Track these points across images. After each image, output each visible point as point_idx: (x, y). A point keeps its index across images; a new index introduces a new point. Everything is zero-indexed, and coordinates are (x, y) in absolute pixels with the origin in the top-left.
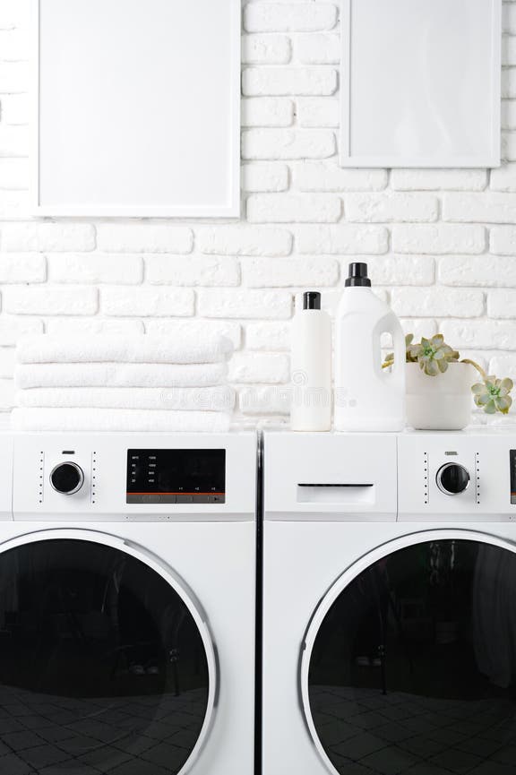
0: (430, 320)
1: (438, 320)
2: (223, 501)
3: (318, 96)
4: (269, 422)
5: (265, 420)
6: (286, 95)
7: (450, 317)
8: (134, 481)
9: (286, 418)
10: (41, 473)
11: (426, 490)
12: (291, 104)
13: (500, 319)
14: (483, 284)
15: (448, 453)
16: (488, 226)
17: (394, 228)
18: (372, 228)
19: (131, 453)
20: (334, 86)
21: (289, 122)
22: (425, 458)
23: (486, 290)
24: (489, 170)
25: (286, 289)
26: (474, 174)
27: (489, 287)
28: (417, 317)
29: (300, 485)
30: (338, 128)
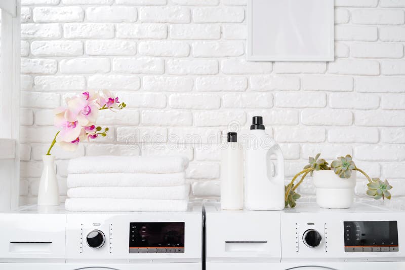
0: (296, 144)
1: (301, 144)
2: (183, 252)
3: (234, 23)
4: (208, 201)
5: (207, 200)
6: (217, 23)
7: (307, 142)
8: (133, 240)
9: (218, 198)
10: (81, 236)
11: (297, 245)
12: (219, 27)
13: (335, 143)
14: (326, 124)
15: (309, 224)
16: (327, 93)
17: (277, 94)
18: (264, 94)
19: (132, 224)
20: (243, 18)
21: (219, 37)
22: (296, 226)
23: (327, 127)
24: (328, 62)
25: (217, 128)
26: (320, 64)
27: (329, 126)
28: (290, 142)
29: (226, 242)
30: (246, 40)
